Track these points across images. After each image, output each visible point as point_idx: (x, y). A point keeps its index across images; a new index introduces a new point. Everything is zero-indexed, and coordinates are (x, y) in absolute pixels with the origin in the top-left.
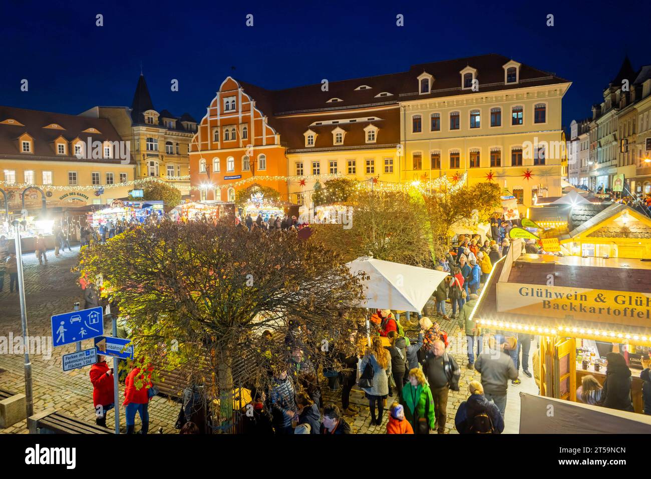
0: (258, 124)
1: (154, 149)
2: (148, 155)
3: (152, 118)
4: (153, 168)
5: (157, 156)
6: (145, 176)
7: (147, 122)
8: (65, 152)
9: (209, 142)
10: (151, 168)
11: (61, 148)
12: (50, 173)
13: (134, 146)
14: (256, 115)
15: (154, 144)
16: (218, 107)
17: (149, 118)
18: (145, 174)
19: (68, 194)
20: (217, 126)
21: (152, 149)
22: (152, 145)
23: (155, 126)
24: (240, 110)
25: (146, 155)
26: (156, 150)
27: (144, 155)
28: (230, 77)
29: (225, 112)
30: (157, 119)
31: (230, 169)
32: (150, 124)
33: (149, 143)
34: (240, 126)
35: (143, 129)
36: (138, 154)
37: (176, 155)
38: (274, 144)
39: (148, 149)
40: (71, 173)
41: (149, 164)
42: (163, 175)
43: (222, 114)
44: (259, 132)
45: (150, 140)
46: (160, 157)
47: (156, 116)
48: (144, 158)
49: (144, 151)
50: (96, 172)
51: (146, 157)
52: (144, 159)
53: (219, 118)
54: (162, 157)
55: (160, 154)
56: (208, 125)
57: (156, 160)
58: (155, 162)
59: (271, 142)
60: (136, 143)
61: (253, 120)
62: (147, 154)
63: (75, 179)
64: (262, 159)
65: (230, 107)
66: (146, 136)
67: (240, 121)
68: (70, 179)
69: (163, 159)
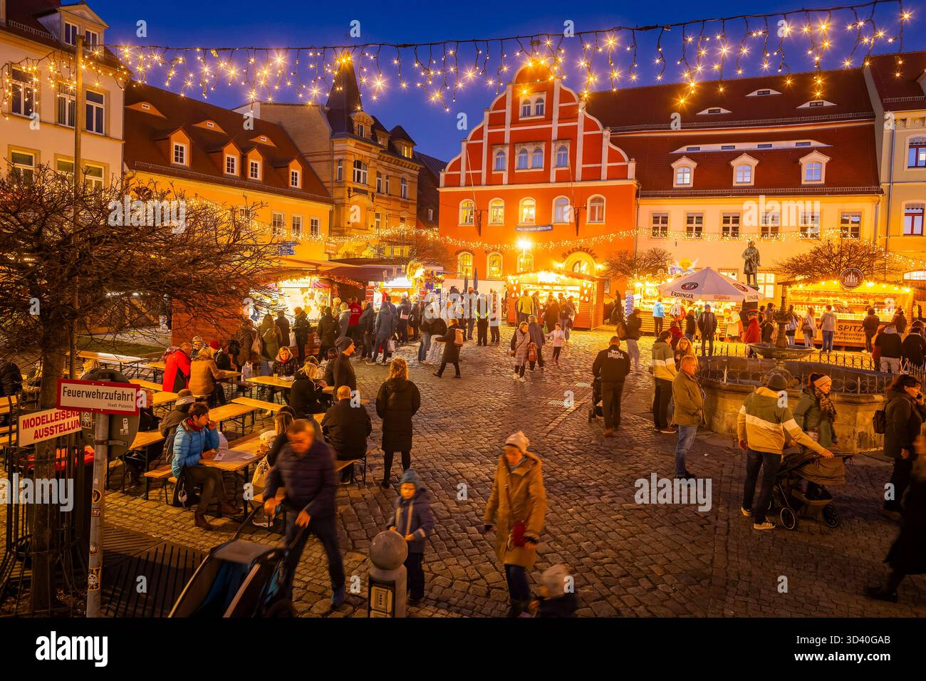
0: (593, 143)
1: (362, 180)
2: (356, 190)
3: (362, 127)
5: (365, 192)
6: (350, 226)
7: (356, 132)
8: (236, 172)
9: (484, 171)
13: (333, 173)
14: (589, 125)
15: (362, 171)
16: (508, 110)
17: (358, 125)
18: (348, 223)
20: (503, 144)
21: (359, 179)
22: (359, 173)
23: (367, 141)
24: (556, 116)
25: (352, 190)
26: (364, 183)
27: (349, 190)
29: (521, 119)
30: (370, 130)
32: (360, 136)
33: (357, 170)
34: (553, 145)
35: (351, 145)
36: (339, 187)
37: (384, 195)
38: (626, 178)
39: (354, 180)
43: (514, 123)
44: (593, 156)
45: (359, 165)
46: (370, 194)
47: (369, 124)
48: (349, 194)
49: (349, 183)
50: (278, 212)
51: (352, 194)
52: (349, 197)
53: (507, 129)
54: (373, 195)
55: (370, 190)
56: (485, 141)
59: (620, 173)
60: (335, 167)
61: (581, 133)
62: (354, 188)
64: (597, 205)
65: (533, 111)
66: (355, 157)
67: (554, 136)
69: (373, 199)
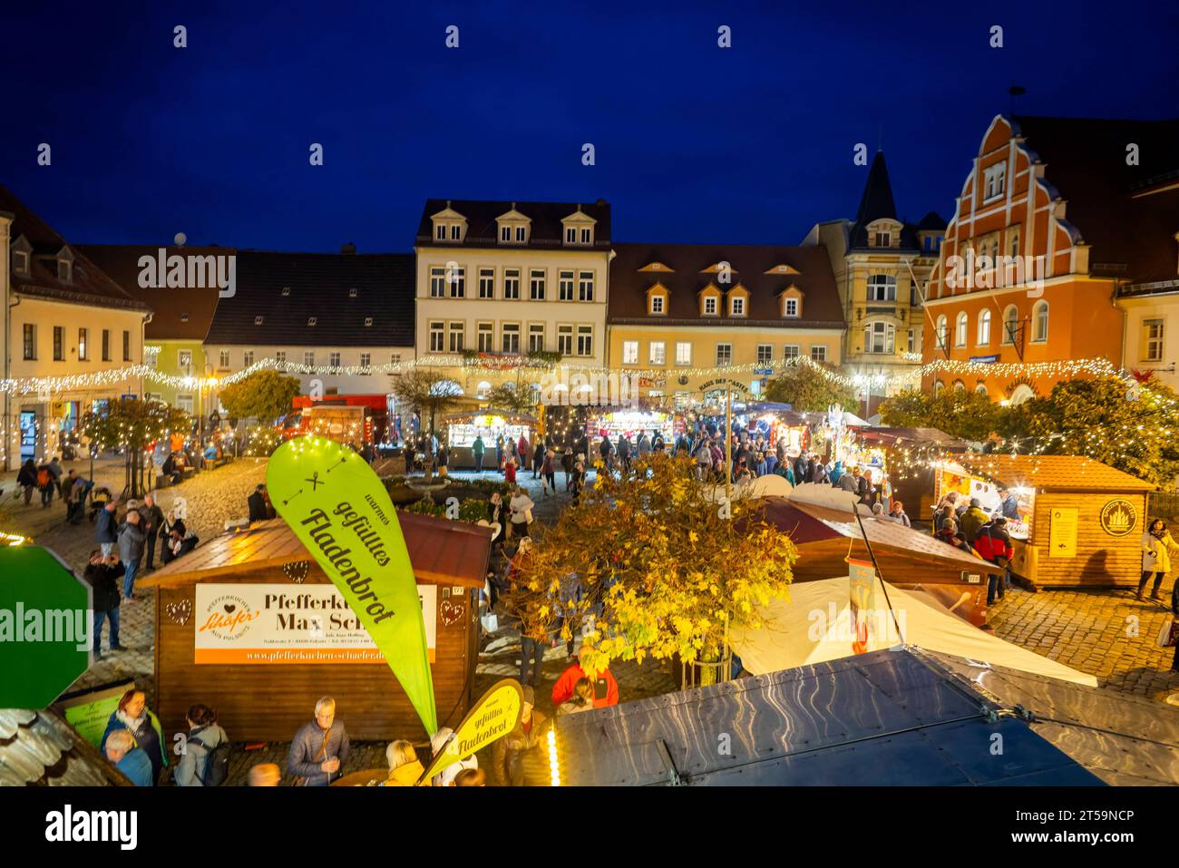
0: (1042, 220)
1: (886, 297)
2: (869, 310)
3: (887, 236)
4: (882, 336)
5: (893, 310)
6: (859, 351)
7: (872, 243)
8: (716, 312)
10: (876, 336)
11: (711, 303)
12: (688, 346)
14: (1040, 201)
15: (886, 287)
16: (973, 195)
17: (879, 236)
18: (858, 348)
19: (714, 382)
21: (881, 296)
22: (881, 291)
23: (892, 250)
25: (864, 311)
26: (891, 298)
27: (859, 311)
28: (999, 116)
29: (985, 202)
30: (898, 236)
32: (882, 246)
33: (876, 286)
34: (1006, 232)
35: (862, 259)
39: (871, 298)
40: (722, 346)
41: (871, 329)
42: (902, 349)
43: (979, 209)
45: (881, 279)
46: (898, 313)
47: (896, 230)
48: (859, 316)
49: (863, 302)
50: (767, 344)
51: (864, 314)
52: (859, 319)
54: (903, 312)
55: (900, 307)
56: (956, 238)
57: (887, 321)
58: (886, 323)
59: (1063, 268)
60: (850, 287)
61: (1031, 213)
62: (867, 308)
63: (728, 355)
65: (995, 190)
66: (868, 272)
67: (1008, 221)
68: (720, 355)
69: (903, 317)
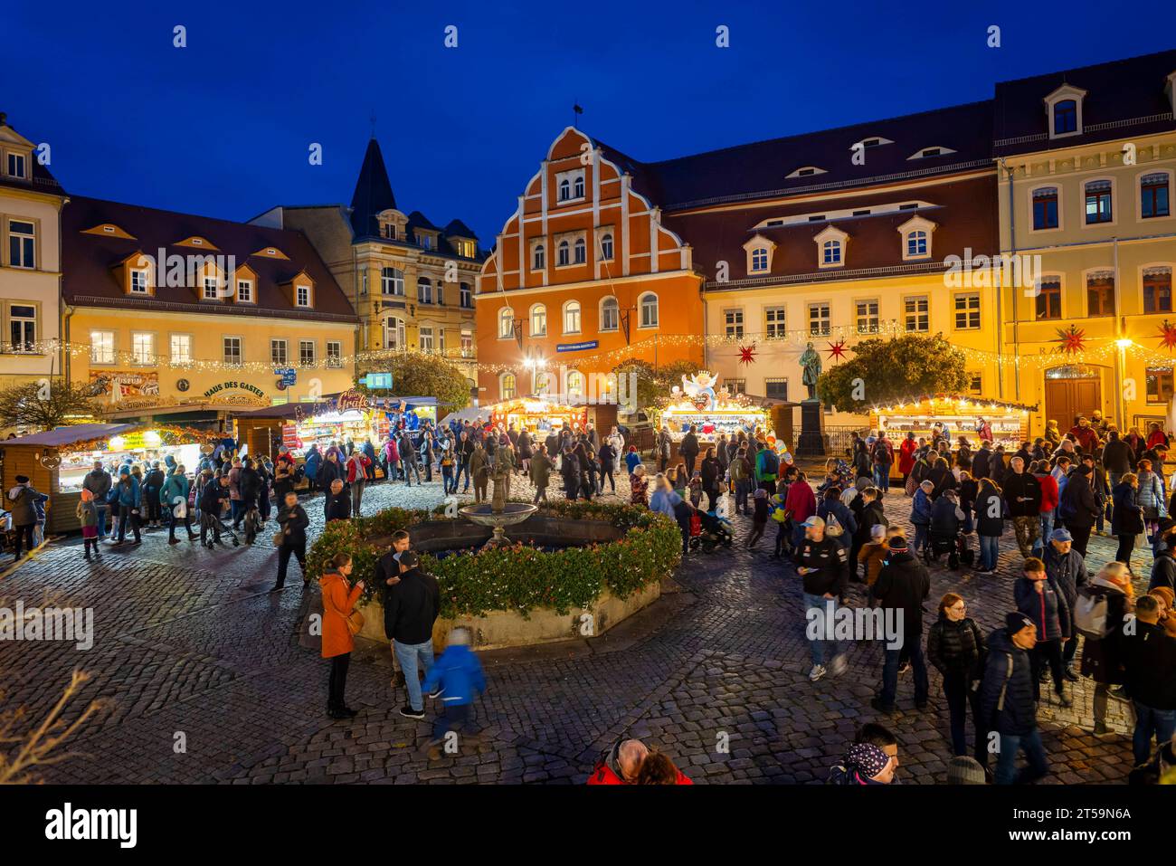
0: (640, 226)
1: (396, 292)
2: (385, 304)
3: (393, 227)
4: (395, 331)
5: (402, 305)
6: (378, 347)
7: (383, 234)
9: (522, 271)
10: (389, 331)
12: (185, 340)
13: (357, 285)
14: (635, 205)
15: (396, 280)
16: (544, 195)
17: (387, 226)
18: (378, 344)
19: (223, 386)
20: (540, 236)
21: (392, 291)
22: (392, 283)
23: (399, 243)
24: (596, 197)
25: (380, 304)
26: (400, 293)
27: (376, 304)
28: (571, 128)
29: (559, 204)
30: (403, 229)
31: (570, 329)
32: (389, 238)
33: (387, 279)
34: (595, 233)
35: (376, 250)
36: (365, 302)
37: (438, 306)
38: (679, 269)
39: (384, 292)
40: (230, 340)
41: (386, 324)
42: (413, 346)
43: (552, 208)
44: (640, 243)
45: (389, 272)
46: (408, 307)
47: (401, 222)
48: (377, 309)
49: (378, 295)
50: (278, 337)
51: (380, 308)
52: (377, 313)
53: (545, 217)
54: (412, 308)
55: (409, 301)
56: (521, 234)
57: (399, 315)
58: (398, 319)
59: (671, 264)
60: (360, 278)
61: (626, 216)
62: (383, 302)
63: (237, 353)
64: (649, 304)
65: (572, 193)
66: (382, 263)
67: (596, 221)
68: (228, 352)
69: (412, 312)
